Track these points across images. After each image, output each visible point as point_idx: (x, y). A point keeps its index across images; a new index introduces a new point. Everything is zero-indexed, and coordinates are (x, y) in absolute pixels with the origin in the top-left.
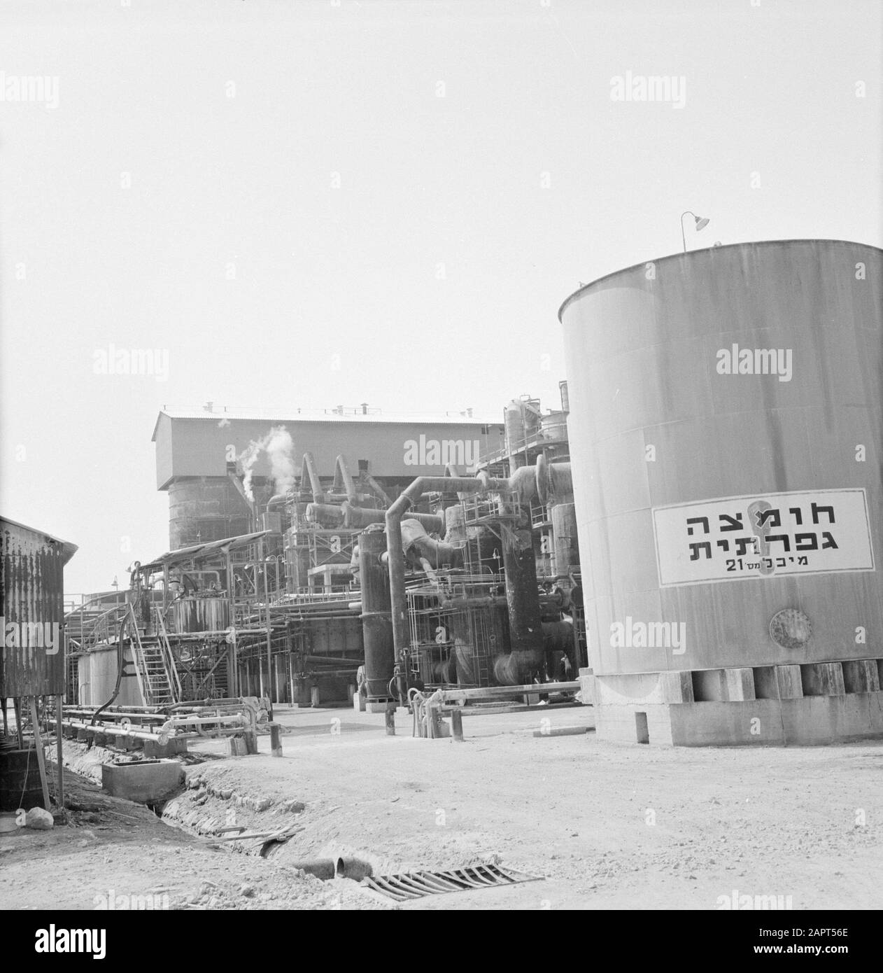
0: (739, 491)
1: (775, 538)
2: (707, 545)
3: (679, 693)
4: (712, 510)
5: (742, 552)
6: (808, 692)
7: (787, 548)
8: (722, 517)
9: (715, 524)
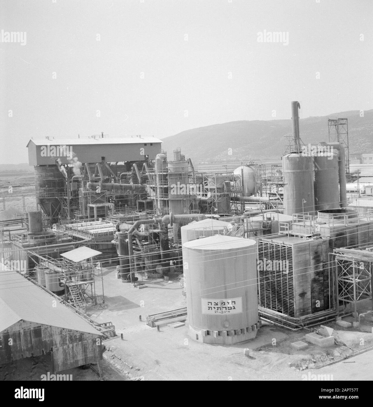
0: (218, 298)
1: (224, 307)
2: (211, 308)
3: (205, 334)
4: (213, 301)
5: (218, 309)
6: (228, 335)
7: (226, 309)
8: (214, 303)
9: (213, 304)
